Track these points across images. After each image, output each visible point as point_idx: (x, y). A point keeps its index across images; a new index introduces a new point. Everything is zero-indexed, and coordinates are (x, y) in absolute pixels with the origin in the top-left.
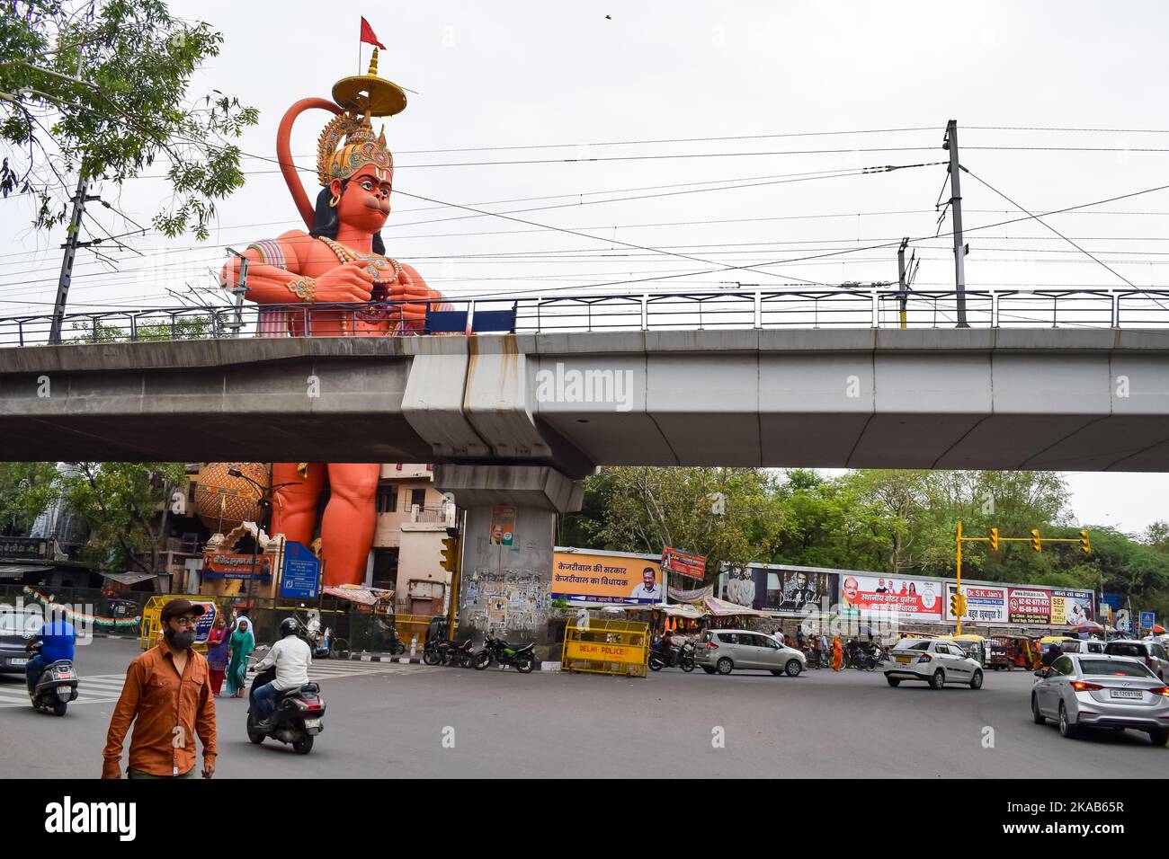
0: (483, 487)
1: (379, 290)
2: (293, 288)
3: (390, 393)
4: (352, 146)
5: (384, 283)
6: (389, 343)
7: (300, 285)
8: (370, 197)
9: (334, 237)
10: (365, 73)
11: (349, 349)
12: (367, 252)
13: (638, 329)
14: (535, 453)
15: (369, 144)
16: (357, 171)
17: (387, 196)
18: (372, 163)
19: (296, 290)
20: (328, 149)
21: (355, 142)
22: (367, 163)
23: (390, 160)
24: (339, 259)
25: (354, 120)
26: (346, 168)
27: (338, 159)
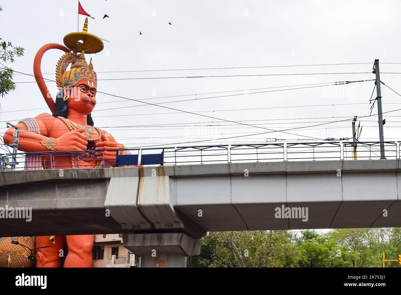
0: (149, 245)
1: (91, 144)
2: (44, 144)
3: (99, 198)
4: (74, 69)
5: (93, 141)
6: (97, 171)
7: (48, 142)
8: (85, 96)
9: (66, 117)
10: (81, 31)
11: (75, 175)
12: (84, 125)
13: (226, 162)
14: (175, 226)
15: (84, 68)
16: (78, 82)
17: (94, 95)
18: (86, 78)
19: (46, 145)
20: (62, 70)
21: (76, 67)
22: (83, 78)
23: (95, 76)
24: (69, 128)
25: (75, 55)
26: (71, 81)
27: (67, 76)
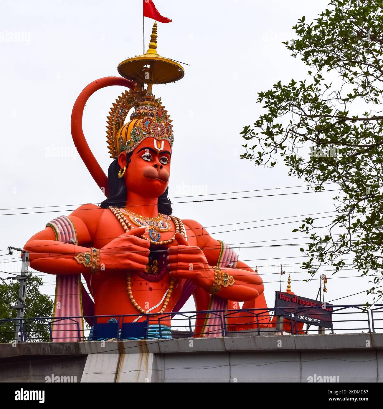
2: (81, 260)
4: (135, 120)
5: (164, 244)
7: (86, 257)
8: (149, 167)
12: (151, 215)
15: (147, 119)
16: (138, 144)
17: (167, 163)
18: (151, 136)
19: (83, 262)
20: (116, 124)
21: (137, 116)
22: (146, 137)
23: (168, 129)
24: (123, 227)
25: (139, 93)
26: (129, 143)
27: (123, 136)
